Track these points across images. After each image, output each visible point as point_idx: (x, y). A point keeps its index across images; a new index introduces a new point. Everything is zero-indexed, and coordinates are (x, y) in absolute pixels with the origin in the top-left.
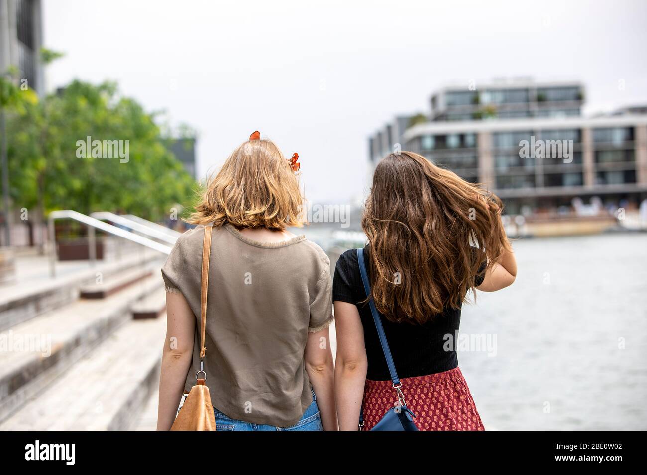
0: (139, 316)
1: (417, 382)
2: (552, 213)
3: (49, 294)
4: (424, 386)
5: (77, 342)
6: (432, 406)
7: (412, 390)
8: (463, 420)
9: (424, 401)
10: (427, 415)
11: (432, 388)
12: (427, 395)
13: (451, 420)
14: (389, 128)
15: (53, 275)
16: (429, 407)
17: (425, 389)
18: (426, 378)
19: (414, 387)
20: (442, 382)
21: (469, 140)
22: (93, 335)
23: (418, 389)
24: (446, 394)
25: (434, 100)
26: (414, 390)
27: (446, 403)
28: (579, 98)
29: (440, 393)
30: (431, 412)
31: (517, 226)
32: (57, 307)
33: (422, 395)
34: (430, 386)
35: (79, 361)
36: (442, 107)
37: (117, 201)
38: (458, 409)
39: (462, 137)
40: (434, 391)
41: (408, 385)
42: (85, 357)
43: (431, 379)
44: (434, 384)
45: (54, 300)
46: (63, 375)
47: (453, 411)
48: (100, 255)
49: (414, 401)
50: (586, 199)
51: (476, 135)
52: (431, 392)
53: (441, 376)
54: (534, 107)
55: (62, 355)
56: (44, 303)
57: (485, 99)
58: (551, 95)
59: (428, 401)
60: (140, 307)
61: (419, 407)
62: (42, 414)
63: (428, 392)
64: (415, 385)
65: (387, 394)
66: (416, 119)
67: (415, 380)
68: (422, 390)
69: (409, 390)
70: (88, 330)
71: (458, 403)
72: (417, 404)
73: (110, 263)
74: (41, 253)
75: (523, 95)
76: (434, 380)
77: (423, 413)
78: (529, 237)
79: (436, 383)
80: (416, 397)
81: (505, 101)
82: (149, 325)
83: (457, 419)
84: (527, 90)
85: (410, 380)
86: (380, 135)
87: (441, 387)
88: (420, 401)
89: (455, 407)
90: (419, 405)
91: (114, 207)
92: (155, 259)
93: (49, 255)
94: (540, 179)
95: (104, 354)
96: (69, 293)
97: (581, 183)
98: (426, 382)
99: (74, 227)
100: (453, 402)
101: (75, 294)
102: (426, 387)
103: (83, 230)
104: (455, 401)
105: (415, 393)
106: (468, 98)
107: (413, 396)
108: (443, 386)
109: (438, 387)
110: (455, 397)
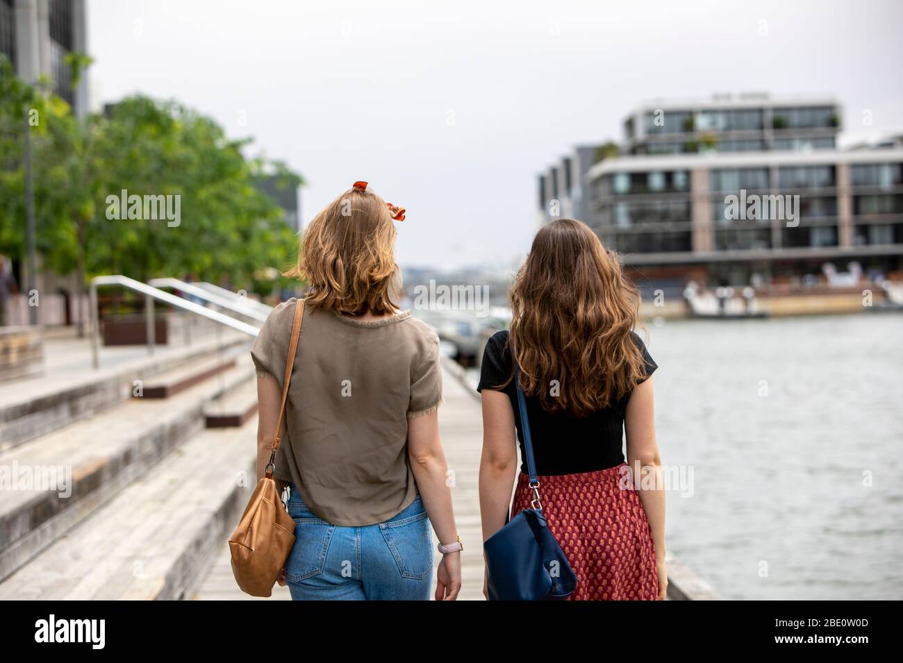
0: (215, 423)
1: (583, 479)
2: (795, 283)
3: (89, 390)
4: (591, 484)
5: (127, 457)
6: (599, 507)
7: (577, 488)
8: (631, 523)
9: (590, 502)
10: (593, 517)
11: (599, 487)
12: (593, 495)
13: (618, 524)
14: (567, 162)
15: (96, 364)
16: (596, 508)
17: (592, 488)
18: (594, 475)
19: (580, 485)
20: (611, 480)
21: (679, 180)
22: (149, 448)
23: (585, 488)
24: (614, 494)
25: (630, 124)
26: (580, 488)
27: (614, 504)
28: (833, 123)
29: (608, 493)
30: (597, 514)
31: (746, 301)
32: (100, 409)
33: (589, 494)
34: (597, 485)
35: (129, 485)
36: (640, 134)
37: (187, 263)
38: (627, 510)
39: (669, 176)
40: (602, 490)
41: (573, 482)
42: (138, 479)
43: (599, 476)
44: (602, 483)
45: (97, 398)
46: (108, 503)
47: (621, 512)
48: (162, 338)
49: (579, 501)
50: (842, 264)
51: (688, 173)
52: (598, 492)
53: (610, 473)
54: (769, 134)
55: (107, 476)
56: (82, 403)
57: (702, 122)
58: (795, 118)
59: (594, 502)
60: (215, 410)
61: (584, 508)
62: (76, 557)
63: (595, 491)
64: (581, 482)
65: (549, 490)
66: (604, 151)
67: (581, 477)
68: (588, 489)
69: (575, 488)
70: (142, 440)
71: (627, 503)
72: (583, 504)
73: (176, 349)
74: (81, 335)
75: (756, 117)
76: (603, 478)
77: (589, 515)
78: (761, 317)
79: (605, 481)
80: (582, 496)
81: (729, 128)
82: (230, 434)
83: (624, 522)
84: (761, 111)
85: (576, 477)
86: (554, 171)
87: (609, 485)
88: (586, 502)
89: (624, 507)
90: (585, 505)
91: (183, 272)
92: (239, 343)
93: (91, 336)
94: (777, 236)
95: (164, 475)
96: (117, 390)
97: (835, 242)
98: (594, 480)
99: (128, 298)
100: (622, 502)
101: (126, 391)
102: (594, 486)
103: (139, 302)
104: (624, 500)
105: (580, 492)
106: (677, 121)
107: (578, 495)
108: (611, 484)
109: (606, 486)
110: (623, 496)
